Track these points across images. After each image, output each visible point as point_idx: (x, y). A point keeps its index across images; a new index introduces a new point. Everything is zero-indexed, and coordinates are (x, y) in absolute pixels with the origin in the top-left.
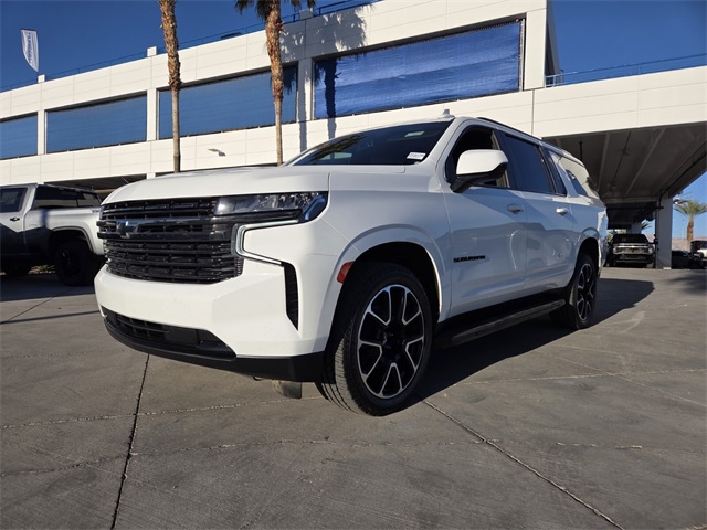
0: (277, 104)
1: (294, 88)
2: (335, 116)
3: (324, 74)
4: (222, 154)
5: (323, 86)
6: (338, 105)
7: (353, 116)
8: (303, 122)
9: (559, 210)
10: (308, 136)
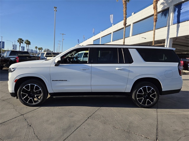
0: (154, 23)
1: (167, 16)
2: (180, 23)
3: (177, 9)
4: (145, 38)
5: (176, 13)
6: (181, 19)
7: (186, 22)
8: (169, 26)
9: (117, 69)
10: (170, 30)
